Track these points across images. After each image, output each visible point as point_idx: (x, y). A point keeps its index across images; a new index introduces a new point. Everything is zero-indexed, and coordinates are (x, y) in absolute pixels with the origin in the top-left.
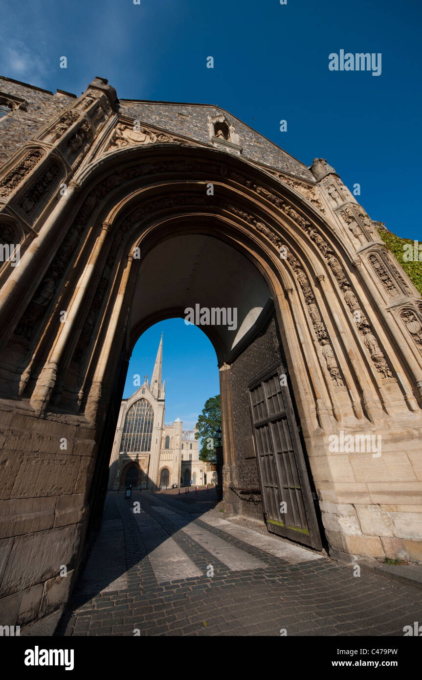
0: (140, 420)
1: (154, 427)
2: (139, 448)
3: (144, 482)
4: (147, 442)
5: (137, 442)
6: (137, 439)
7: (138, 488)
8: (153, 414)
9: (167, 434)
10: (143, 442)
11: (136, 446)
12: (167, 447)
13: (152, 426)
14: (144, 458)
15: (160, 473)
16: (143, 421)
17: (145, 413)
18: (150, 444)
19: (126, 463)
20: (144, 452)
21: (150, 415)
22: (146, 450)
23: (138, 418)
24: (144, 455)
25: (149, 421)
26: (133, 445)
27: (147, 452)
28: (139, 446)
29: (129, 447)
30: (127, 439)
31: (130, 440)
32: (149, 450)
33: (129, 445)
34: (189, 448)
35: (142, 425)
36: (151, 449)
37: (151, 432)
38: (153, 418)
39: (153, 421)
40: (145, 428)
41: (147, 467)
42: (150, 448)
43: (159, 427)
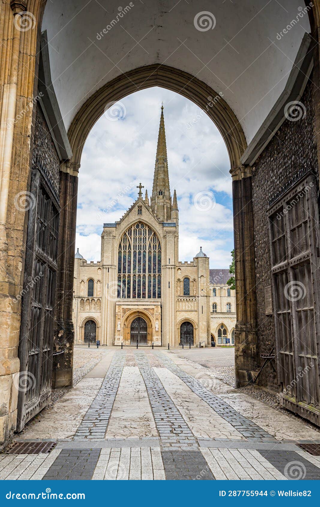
1: (162, 265)
2: (144, 294)
3: (157, 337)
4: (154, 286)
5: (139, 285)
6: (139, 281)
7: (150, 344)
8: (159, 246)
9: (184, 274)
10: (149, 286)
11: (139, 290)
12: (186, 293)
13: (160, 264)
14: (153, 307)
15: (179, 326)
16: (145, 256)
17: (147, 245)
19: (128, 313)
20: (152, 300)
21: (155, 247)
22: (155, 297)
23: (137, 252)
24: (152, 303)
25: (155, 257)
26: (134, 289)
27: (157, 299)
29: (129, 292)
30: (124, 281)
31: (129, 283)
32: (159, 297)
33: (128, 288)
34: (227, 295)
36: (162, 296)
38: (160, 252)
39: (160, 256)
40: (150, 266)
41: (160, 319)
42: (160, 294)
43: (170, 264)
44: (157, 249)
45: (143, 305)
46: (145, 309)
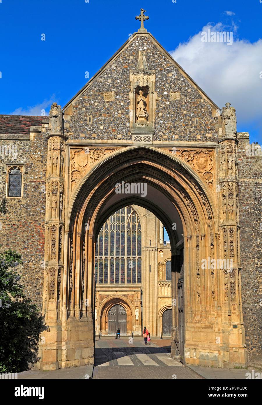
0: (118, 235)
1: (142, 246)
2: (123, 279)
3: (137, 326)
5: (117, 269)
6: (118, 264)
8: (139, 226)
9: (166, 257)
11: (117, 275)
12: (169, 277)
13: (140, 245)
14: (133, 293)
15: (161, 314)
16: (123, 237)
17: (126, 224)
18: (140, 272)
19: (105, 299)
20: (131, 285)
21: (134, 227)
22: (134, 282)
23: (115, 232)
24: (131, 289)
25: (134, 238)
26: (112, 273)
27: (137, 285)
28: (123, 274)
29: (106, 277)
30: (101, 264)
31: (106, 266)
32: (140, 281)
33: (106, 273)
35: (123, 243)
36: (142, 280)
37: (140, 253)
38: (140, 232)
39: (140, 237)
40: (129, 248)
41: (139, 305)
42: (140, 279)
43: (151, 246)
44: (137, 229)
45: (122, 291)
46: (124, 295)
